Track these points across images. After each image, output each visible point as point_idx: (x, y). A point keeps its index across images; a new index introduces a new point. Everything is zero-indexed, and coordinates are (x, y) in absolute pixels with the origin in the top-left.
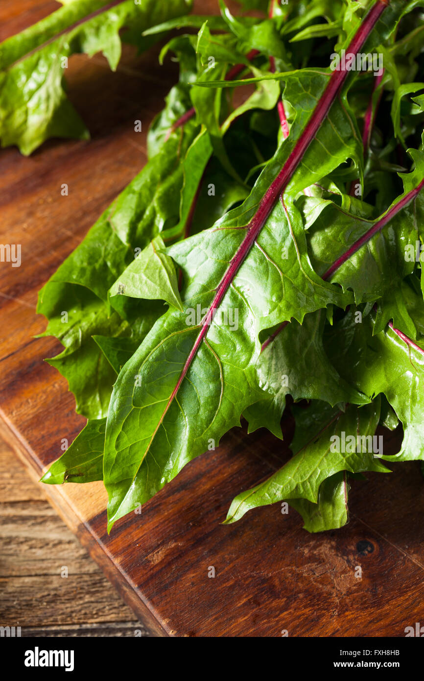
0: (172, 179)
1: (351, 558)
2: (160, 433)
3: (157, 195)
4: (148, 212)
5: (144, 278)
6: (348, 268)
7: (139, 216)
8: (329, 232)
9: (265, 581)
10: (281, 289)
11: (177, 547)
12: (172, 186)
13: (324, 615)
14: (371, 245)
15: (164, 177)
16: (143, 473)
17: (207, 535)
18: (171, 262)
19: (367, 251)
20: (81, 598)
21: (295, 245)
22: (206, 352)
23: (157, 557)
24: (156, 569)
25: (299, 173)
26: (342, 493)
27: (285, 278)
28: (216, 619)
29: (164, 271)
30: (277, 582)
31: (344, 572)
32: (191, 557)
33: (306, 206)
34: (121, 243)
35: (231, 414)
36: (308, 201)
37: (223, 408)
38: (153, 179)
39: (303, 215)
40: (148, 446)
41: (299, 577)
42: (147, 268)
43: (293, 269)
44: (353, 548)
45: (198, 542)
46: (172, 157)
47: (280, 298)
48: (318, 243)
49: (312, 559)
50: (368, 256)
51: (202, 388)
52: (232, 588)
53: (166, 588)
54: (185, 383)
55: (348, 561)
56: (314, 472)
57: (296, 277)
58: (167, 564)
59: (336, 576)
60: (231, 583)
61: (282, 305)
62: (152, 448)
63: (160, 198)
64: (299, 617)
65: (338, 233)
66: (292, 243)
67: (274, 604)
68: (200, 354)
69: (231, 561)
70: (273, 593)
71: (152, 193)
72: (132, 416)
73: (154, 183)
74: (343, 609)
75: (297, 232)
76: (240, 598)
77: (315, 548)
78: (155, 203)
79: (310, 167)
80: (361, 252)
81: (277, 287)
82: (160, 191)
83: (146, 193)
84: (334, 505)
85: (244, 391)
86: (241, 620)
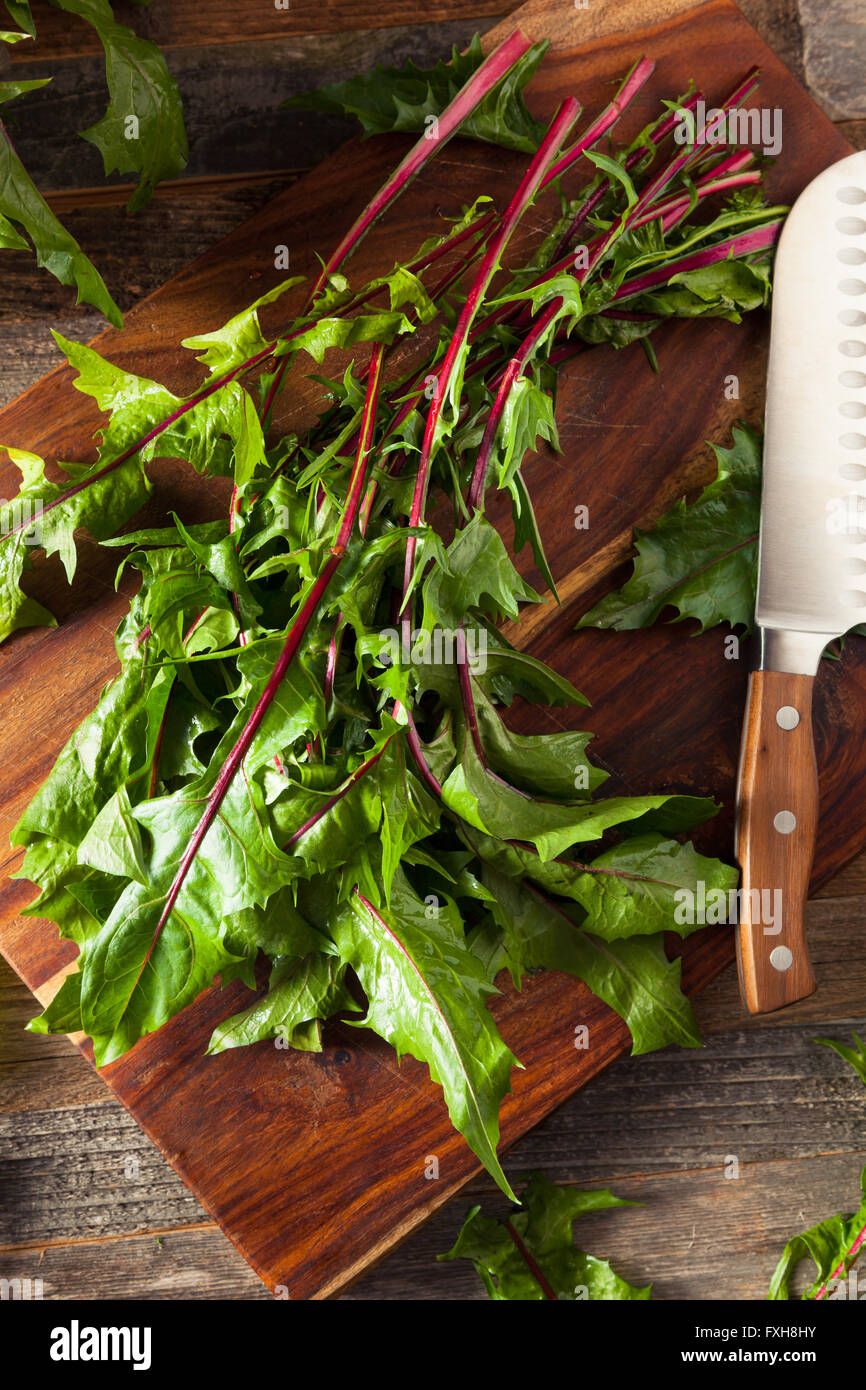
0: (136, 709)
1: (330, 1068)
2: (137, 991)
3: (123, 728)
4: (113, 749)
5: (110, 848)
6: (311, 839)
7: (105, 752)
8: (291, 805)
9: (248, 1096)
10: (244, 870)
11: (165, 1067)
12: (137, 717)
13: (304, 1127)
14: (334, 811)
15: (129, 706)
16: (123, 1025)
17: (194, 1053)
18: (136, 826)
19: (331, 819)
20: (85, 1079)
21: (257, 819)
22: (175, 922)
23: (147, 1078)
24: (147, 1090)
25: (258, 738)
26: (316, 1032)
27: (248, 856)
28: (205, 1136)
29: (128, 838)
30: (260, 1097)
31: (323, 1083)
32: (180, 1076)
33: (266, 780)
34: (89, 781)
35: (204, 978)
36: (268, 774)
37: (196, 974)
38: (118, 708)
39: (263, 788)
40: (126, 1003)
41: (280, 1090)
42: (112, 835)
43: (256, 844)
44: (331, 1058)
45: (185, 1060)
46: (136, 682)
47: (243, 881)
48: (281, 815)
49: (293, 1071)
50: (332, 825)
51: (174, 956)
52: (218, 1104)
53: (156, 1108)
54: (156, 948)
55: (327, 1072)
56: (289, 1016)
57: (258, 854)
58: (155, 1085)
59: (316, 1088)
60: (218, 1099)
61: (245, 887)
62: (129, 1004)
63: (125, 732)
64: (281, 1130)
65: (299, 806)
66: (254, 817)
67: (258, 1118)
68: (169, 921)
69: (217, 1078)
70: (257, 1107)
71: (117, 725)
72: (107, 988)
73: (118, 713)
74: (323, 1120)
75: (259, 806)
76: (226, 1115)
77: (295, 1060)
78: (120, 737)
79: (270, 733)
80: (323, 820)
81: (239, 868)
82: (125, 722)
83: (111, 724)
84: (308, 1038)
85: (215, 957)
86: (227, 1136)
